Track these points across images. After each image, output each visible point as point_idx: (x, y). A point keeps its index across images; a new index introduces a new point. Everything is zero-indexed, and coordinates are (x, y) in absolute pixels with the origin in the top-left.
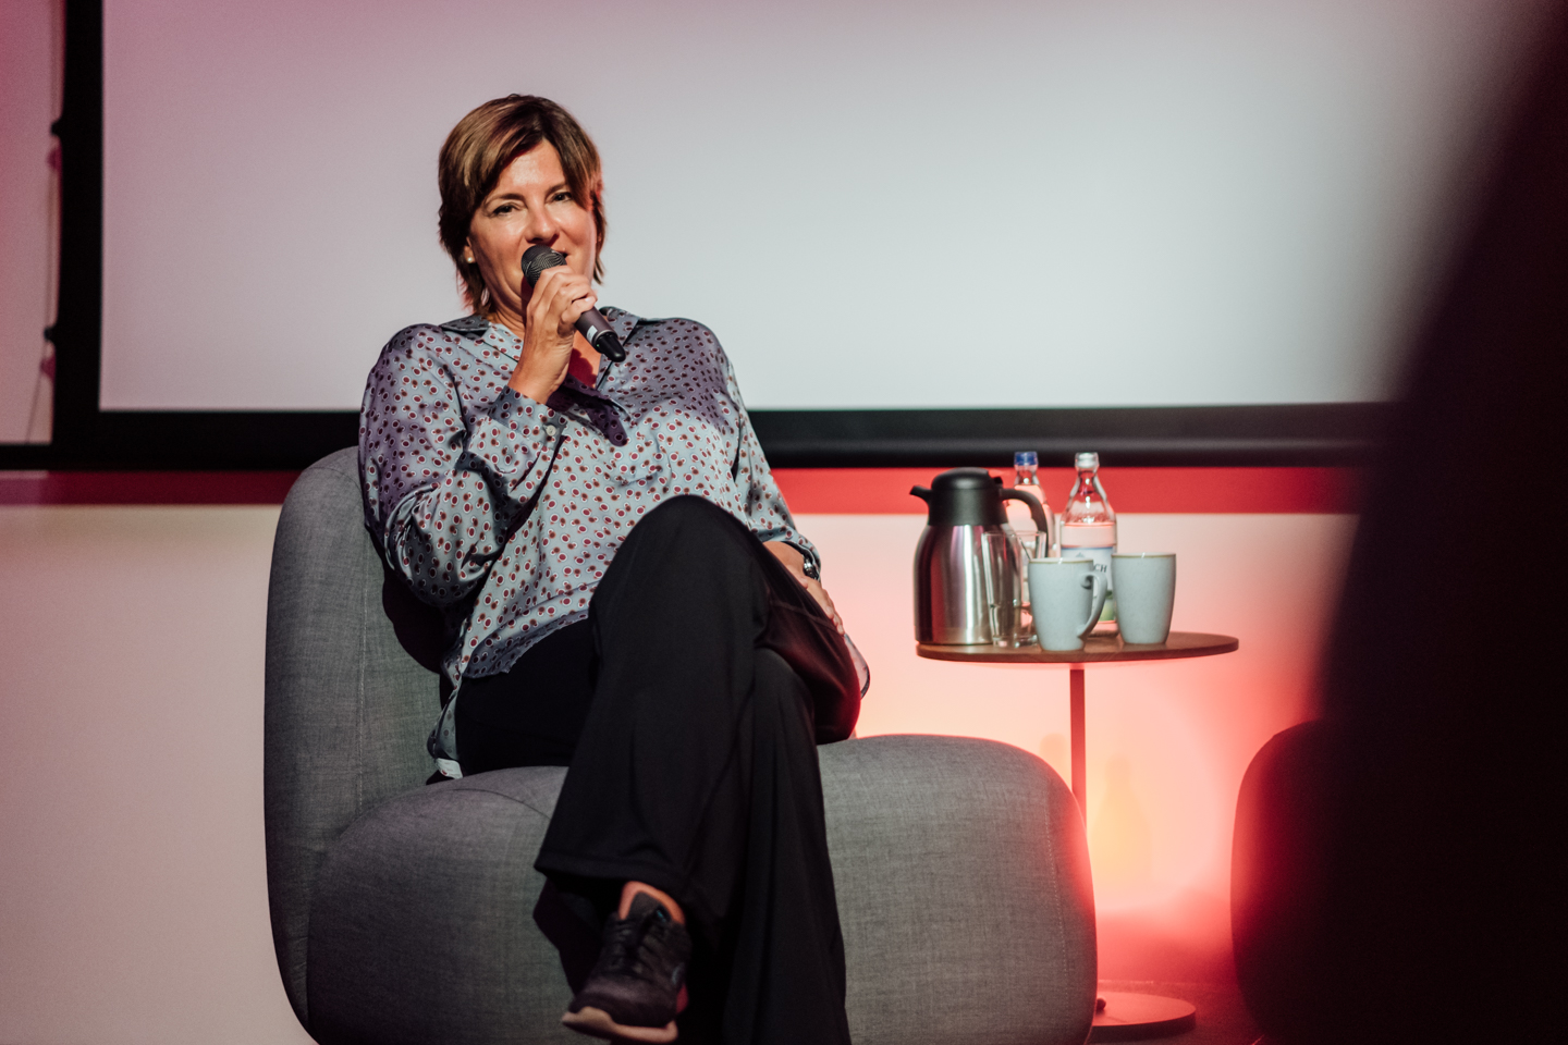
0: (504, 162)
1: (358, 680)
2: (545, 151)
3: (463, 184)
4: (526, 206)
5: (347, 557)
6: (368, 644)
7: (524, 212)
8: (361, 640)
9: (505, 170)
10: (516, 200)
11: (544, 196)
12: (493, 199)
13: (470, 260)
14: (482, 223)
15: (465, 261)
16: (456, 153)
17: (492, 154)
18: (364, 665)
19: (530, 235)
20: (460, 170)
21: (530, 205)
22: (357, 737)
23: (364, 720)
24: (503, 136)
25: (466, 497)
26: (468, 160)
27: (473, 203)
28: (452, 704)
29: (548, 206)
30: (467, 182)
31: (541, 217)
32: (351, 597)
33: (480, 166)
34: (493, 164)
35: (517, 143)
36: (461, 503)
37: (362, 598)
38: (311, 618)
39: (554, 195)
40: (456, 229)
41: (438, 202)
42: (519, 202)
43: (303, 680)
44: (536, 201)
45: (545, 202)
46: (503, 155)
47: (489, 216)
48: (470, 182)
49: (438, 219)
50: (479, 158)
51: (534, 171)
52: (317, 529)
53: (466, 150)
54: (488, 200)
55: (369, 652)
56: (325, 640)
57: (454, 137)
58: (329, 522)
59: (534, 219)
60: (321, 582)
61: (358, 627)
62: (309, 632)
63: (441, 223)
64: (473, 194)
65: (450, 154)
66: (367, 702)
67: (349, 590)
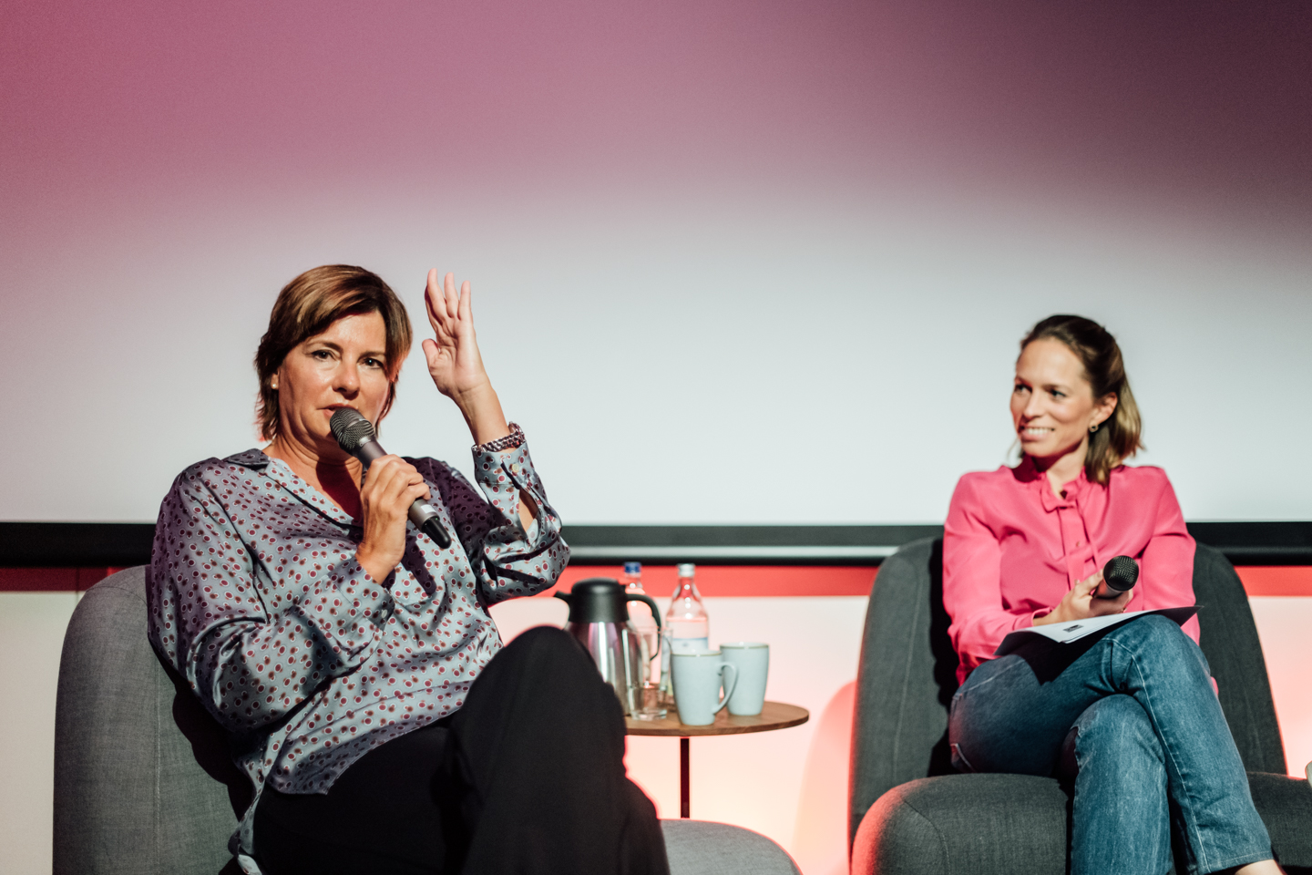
0: (338, 314)
1: (154, 784)
2: (374, 320)
3: (296, 320)
4: (341, 358)
5: (141, 669)
6: (161, 750)
7: (339, 362)
8: (155, 747)
9: (337, 321)
10: (335, 349)
11: (359, 356)
12: (317, 342)
13: (274, 386)
14: (298, 359)
15: (270, 386)
16: (297, 294)
17: (331, 304)
18: (159, 770)
19: (337, 384)
20: (297, 308)
21: (345, 358)
22: (155, 838)
23: (161, 822)
24: (344, 293)
25: (293, 651)
26: (307, 302)
27: (297, 337)
28: (253, 808)
29: (359, 367)
30: (299, 319)
31: (351, 371)
32: (145, 707)
33: (317, 309)
34: (328, 313)
35: (354, 303)
36: (287, 654)
37: (156, 708)
38: (107, 727)
39: (367, 359)
40: (272, 356)
41: (264, 328)
42: (337, 353)
43: (101, 785)
44: (351, 358)
45: (358, 361)
46: (339, 308)
47: (307, 354)
48: (302, 321)
49: (259, 344)
50: (317, 304)
51: (360, 332)
52: (111, 644)
53: (308, 293)
54: (312, 341)
55: (164, 757)
56: (123, 748)
57: (299, 282)
58: (121, 638)
59: (345, 371)
60: (116, 694)
61: (152, 734)
62: (106, 740)
63: (260, 347)
64: (300, 331)
65: (293, 292)
66: (163, 806)
67: (143, 700)
